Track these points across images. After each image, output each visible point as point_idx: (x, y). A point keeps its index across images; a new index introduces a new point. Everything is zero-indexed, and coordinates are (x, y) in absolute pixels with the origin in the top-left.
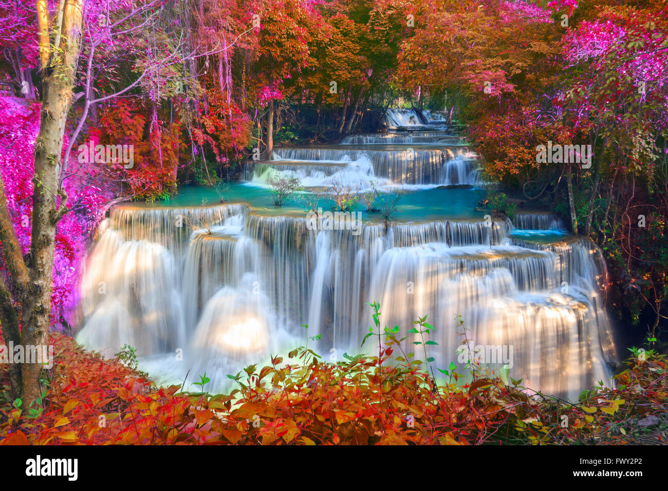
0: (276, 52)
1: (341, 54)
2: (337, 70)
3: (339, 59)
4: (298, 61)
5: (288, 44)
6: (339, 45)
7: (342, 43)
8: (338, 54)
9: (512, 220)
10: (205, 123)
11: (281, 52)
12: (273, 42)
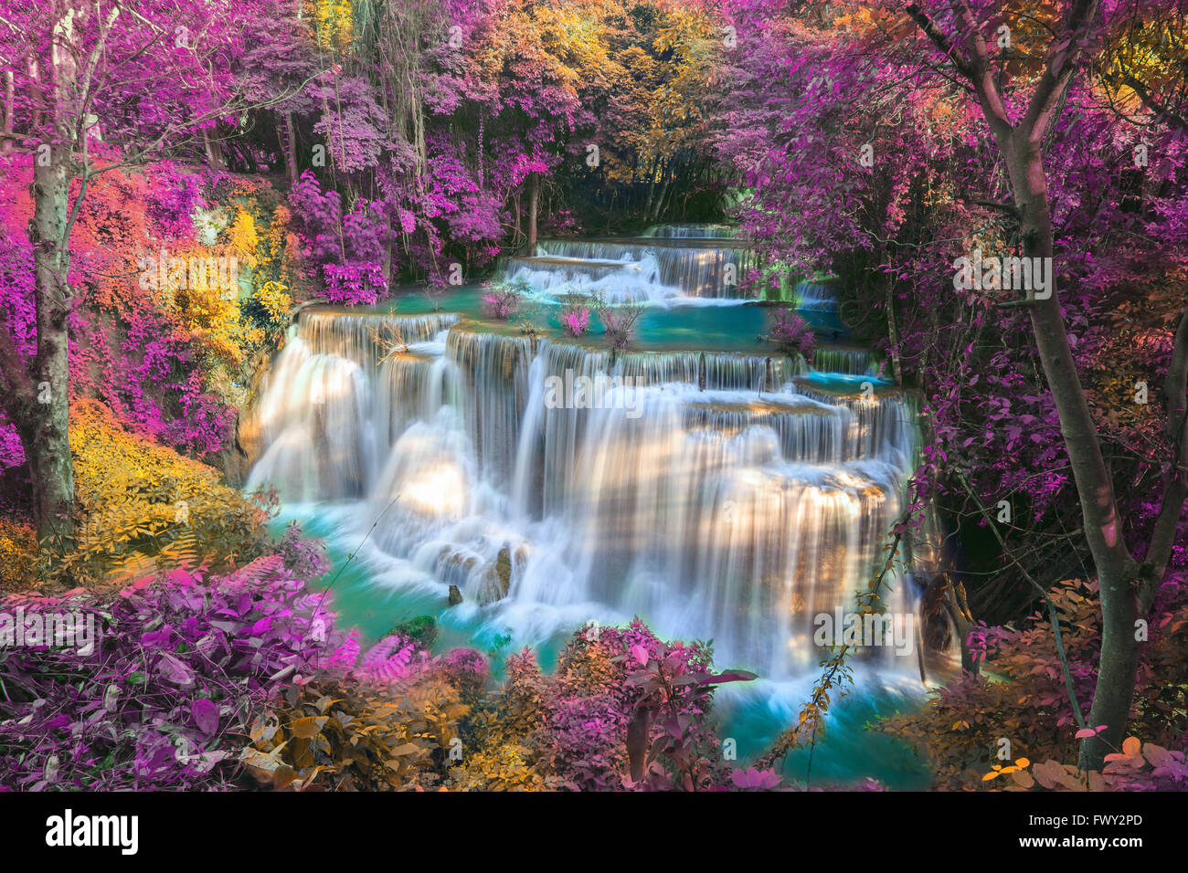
0: (527, 104)
1: (628, 107)
2: (621, 130)
3: (624, 113)
4: (559, 116)
5: (544, 92)
6: (627, 94)
7: (631, 89)
8: (623, 107)
9: (806, 357)
10: (424, 203)
11: (536, 103)
12: (522, 90)
